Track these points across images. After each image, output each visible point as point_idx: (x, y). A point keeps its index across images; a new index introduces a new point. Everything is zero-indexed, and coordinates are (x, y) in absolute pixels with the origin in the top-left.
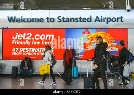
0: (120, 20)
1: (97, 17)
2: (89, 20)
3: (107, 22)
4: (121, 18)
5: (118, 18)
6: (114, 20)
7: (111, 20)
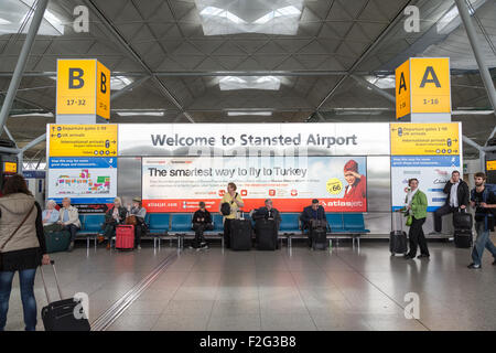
0: (350, 140)
1: (311, 136)
2: (297, 141)
3: (330, 144)
4: (354, 138)
5: (348, 138)
6: (340, 141)
7: (335, 141)
